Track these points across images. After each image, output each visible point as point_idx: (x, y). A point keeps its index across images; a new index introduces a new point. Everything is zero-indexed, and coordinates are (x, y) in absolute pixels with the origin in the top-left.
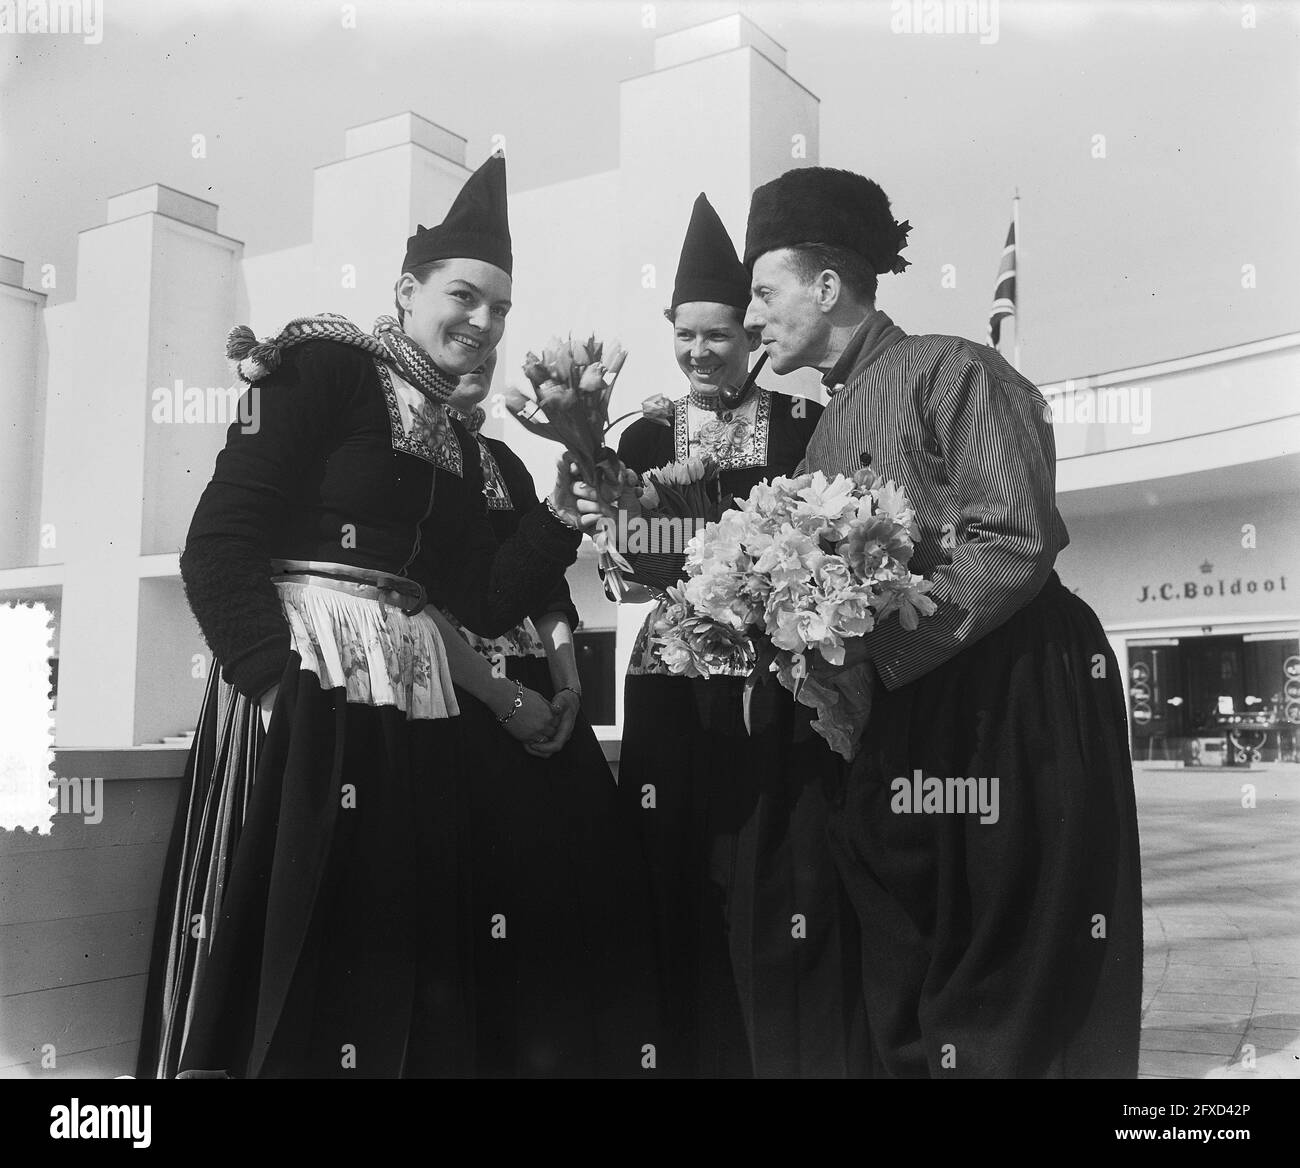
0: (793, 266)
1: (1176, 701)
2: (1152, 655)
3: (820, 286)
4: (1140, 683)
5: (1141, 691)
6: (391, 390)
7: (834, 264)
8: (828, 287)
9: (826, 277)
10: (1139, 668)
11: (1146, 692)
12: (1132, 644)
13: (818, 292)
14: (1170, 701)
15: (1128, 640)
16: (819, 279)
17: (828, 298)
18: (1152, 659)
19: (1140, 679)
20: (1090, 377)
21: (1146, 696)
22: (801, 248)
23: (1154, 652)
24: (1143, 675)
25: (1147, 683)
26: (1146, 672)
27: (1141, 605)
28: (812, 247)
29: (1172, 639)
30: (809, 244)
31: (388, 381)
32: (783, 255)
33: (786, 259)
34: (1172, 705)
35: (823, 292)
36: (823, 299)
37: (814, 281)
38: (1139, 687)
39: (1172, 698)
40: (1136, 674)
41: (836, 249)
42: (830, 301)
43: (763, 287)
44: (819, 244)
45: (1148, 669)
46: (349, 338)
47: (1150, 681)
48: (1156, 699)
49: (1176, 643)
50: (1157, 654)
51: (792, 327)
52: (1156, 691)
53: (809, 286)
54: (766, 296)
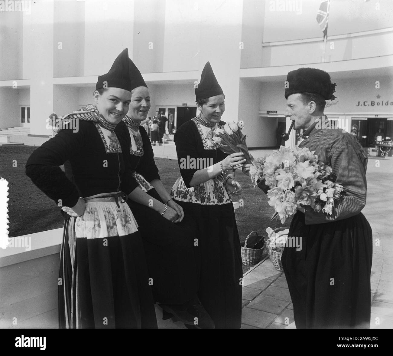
0: (301, 99)
1: (365, 137)
2: (359, 122)
3: (309, 106)
4: (354, 131)
5: (354, 133)
6: (101, 133)
7: (314, 99)
8: (311, 106)
9: (312, 103)
10: (355, 126)
11: (356, 134)
12: (353, 119)
13: (309, 107)
14: (363, 137)
15: (352, 118)
16: (309, 104)
17: (312, 109)
18: (359, 123)
19: (354, 130)
20: (348, 34)
21: (356, 135)
22: (305, 94)
23: (360, 121)
24: (356, 128)
25: (356, 131)
26: (356, 127)
27: (357, 107)
28: (308, 94)
29: (365, 118)
30: (307, 93)
31: (100, 129)
32: (298, 95)
33: (299, 97)
34: (363, 138)
35: (310, 107)
36: (310, 110)
37: (308, 104)
38: (354, 132)
39: (363, 136)
40: (354, 128)
41: (315, 95)
42: (312, 110)
43: (292, 105)
44: (311, 93)
45: (357, 127)
46: (89, 119)
47: (357, 131)
48: (359, 135)
49: (366, 119)
50: (360, 122)
51: (300, 117)
52: (359, 133)
53: (306, 105)
54: (292, 107)
